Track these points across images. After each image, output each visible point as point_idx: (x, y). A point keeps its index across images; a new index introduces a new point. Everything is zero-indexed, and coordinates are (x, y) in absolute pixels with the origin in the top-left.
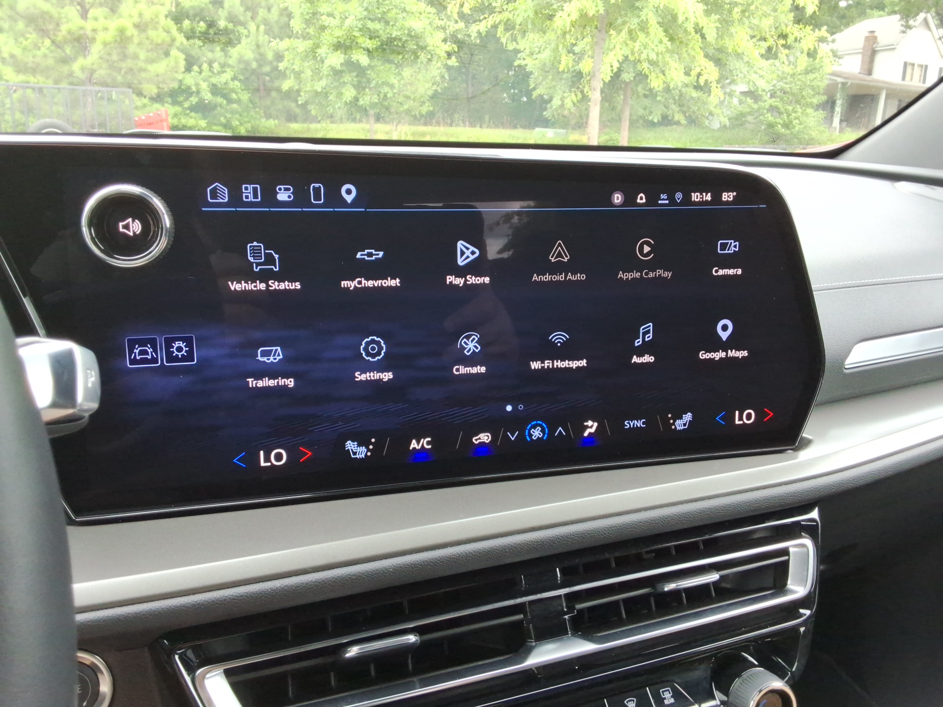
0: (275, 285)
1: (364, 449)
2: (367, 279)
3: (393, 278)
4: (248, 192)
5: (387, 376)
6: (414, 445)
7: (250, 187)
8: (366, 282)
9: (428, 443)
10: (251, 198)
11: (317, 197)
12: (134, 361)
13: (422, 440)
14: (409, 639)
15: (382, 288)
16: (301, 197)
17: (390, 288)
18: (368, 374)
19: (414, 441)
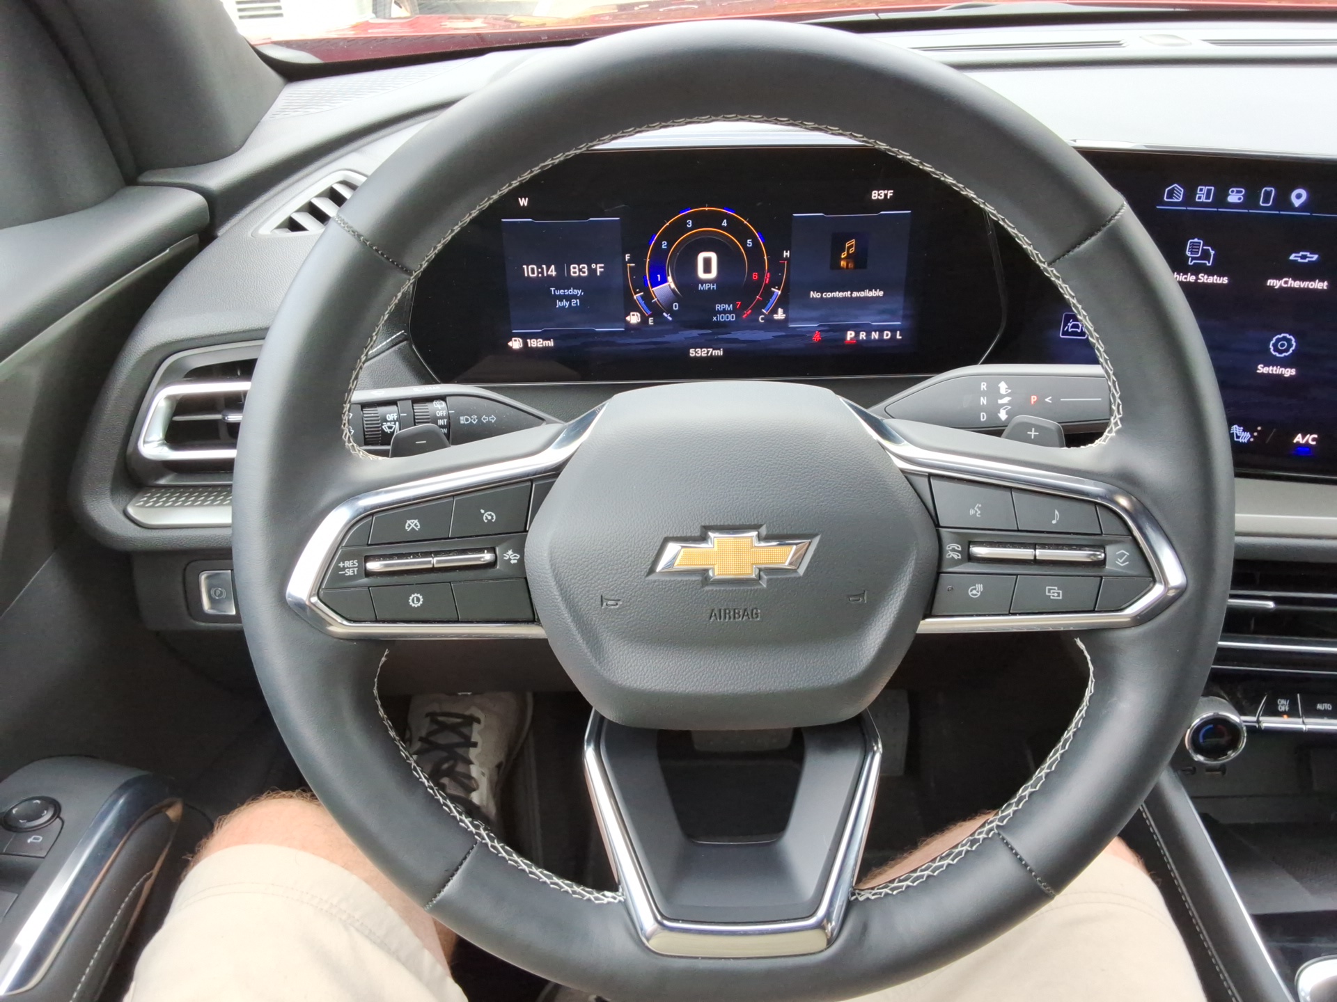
0: (1204, 278)
1: (1248, 435)
2: (1295, 280)
3: (1322, 280)
4: (1203, 194)
5: (1289, 372)
6: (1299, 439)
7: (1205, 189)
8: (1293, 282)
9: (1314, 440)
10: (1203, 199)
11: (1266, 200)
12: (1065, 333)
13: (1308, 435)
14: (1268, 605)
15: (1307, 290)
16: (1251, 200)
17: (1315, 291)
18: (1271, 368)
19: (1300, 435)
